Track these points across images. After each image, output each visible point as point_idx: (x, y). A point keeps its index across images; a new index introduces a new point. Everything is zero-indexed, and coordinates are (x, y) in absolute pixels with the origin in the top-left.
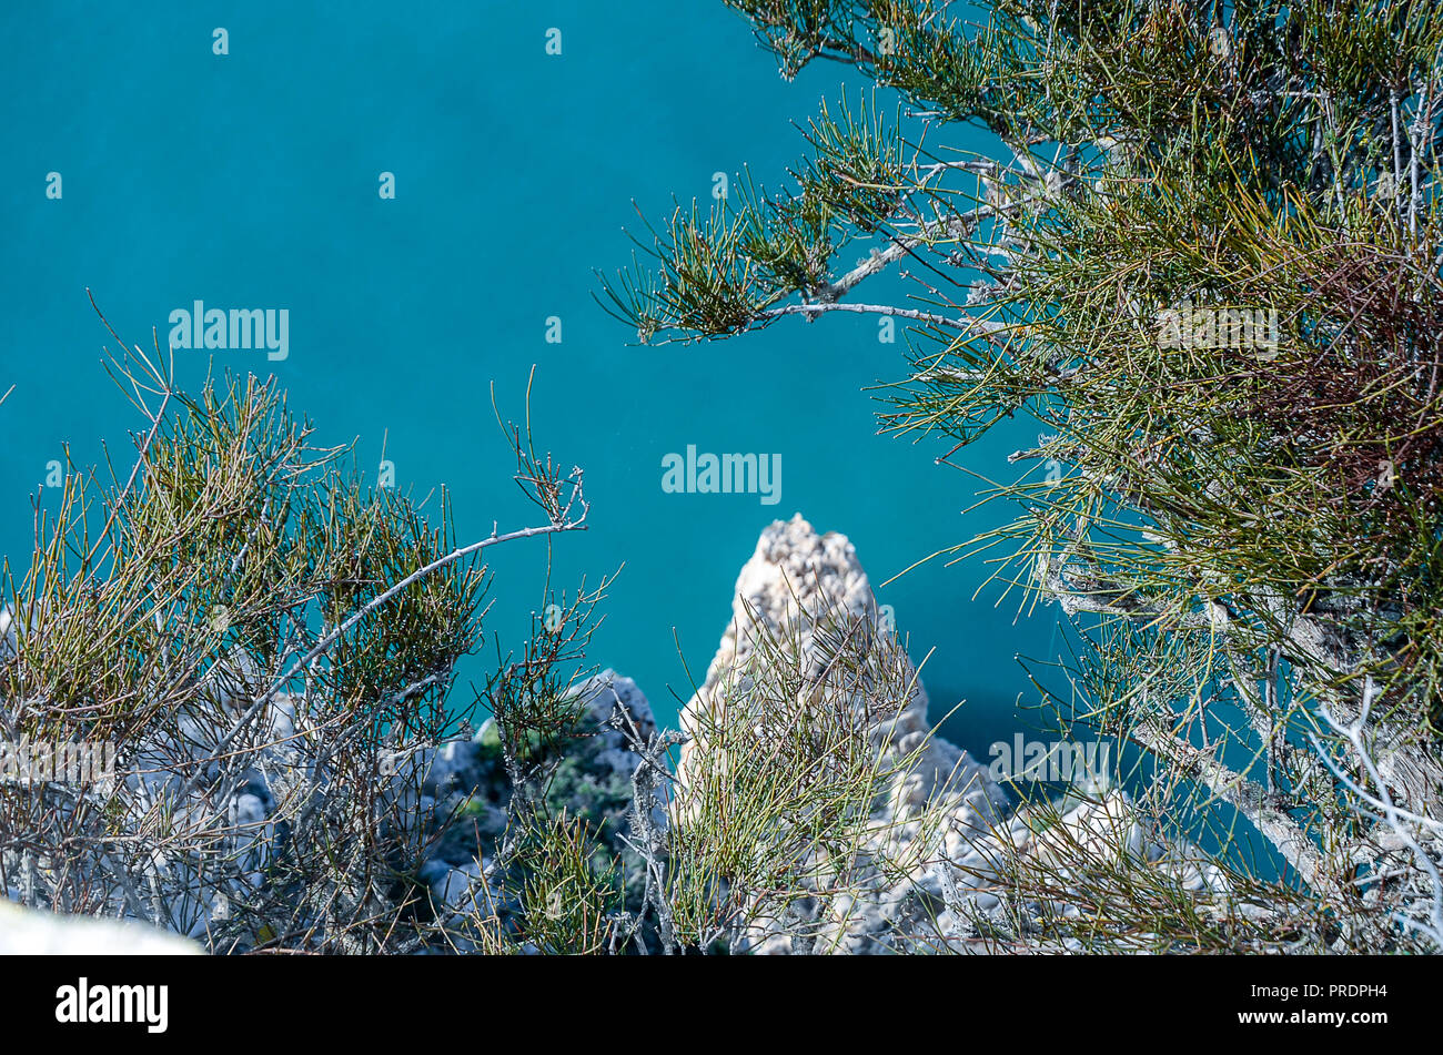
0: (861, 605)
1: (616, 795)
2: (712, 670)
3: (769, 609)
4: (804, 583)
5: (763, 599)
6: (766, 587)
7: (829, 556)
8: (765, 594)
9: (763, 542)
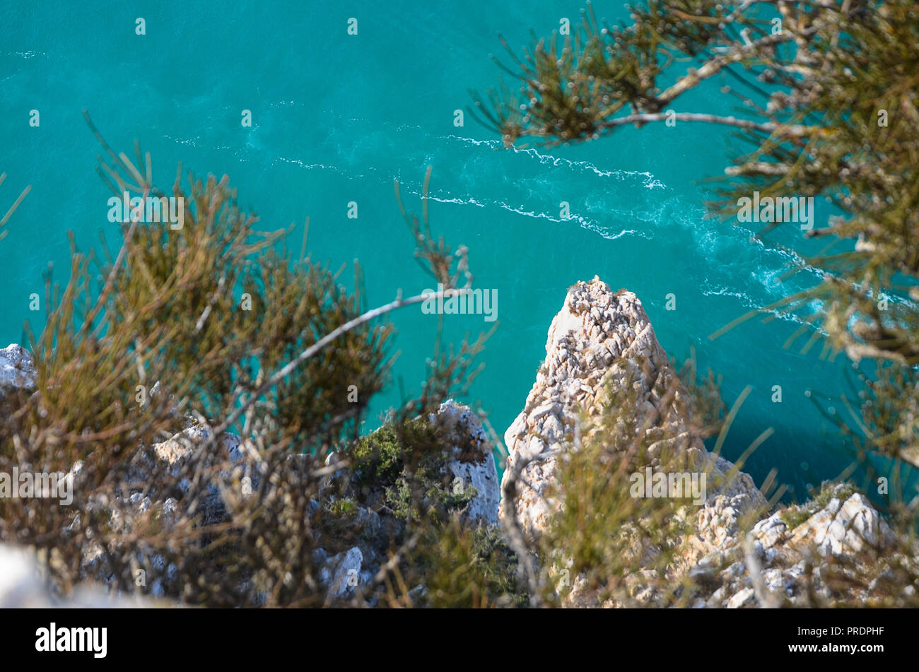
0: (647, 345)
1: (457, 496)
2: (530, 398)
3: (575, 350)
4: (602, 330)
5: (569, 342)
6: (571, 333)
7: (622, 309)
8: (571, 339)
9: (569, 298)
